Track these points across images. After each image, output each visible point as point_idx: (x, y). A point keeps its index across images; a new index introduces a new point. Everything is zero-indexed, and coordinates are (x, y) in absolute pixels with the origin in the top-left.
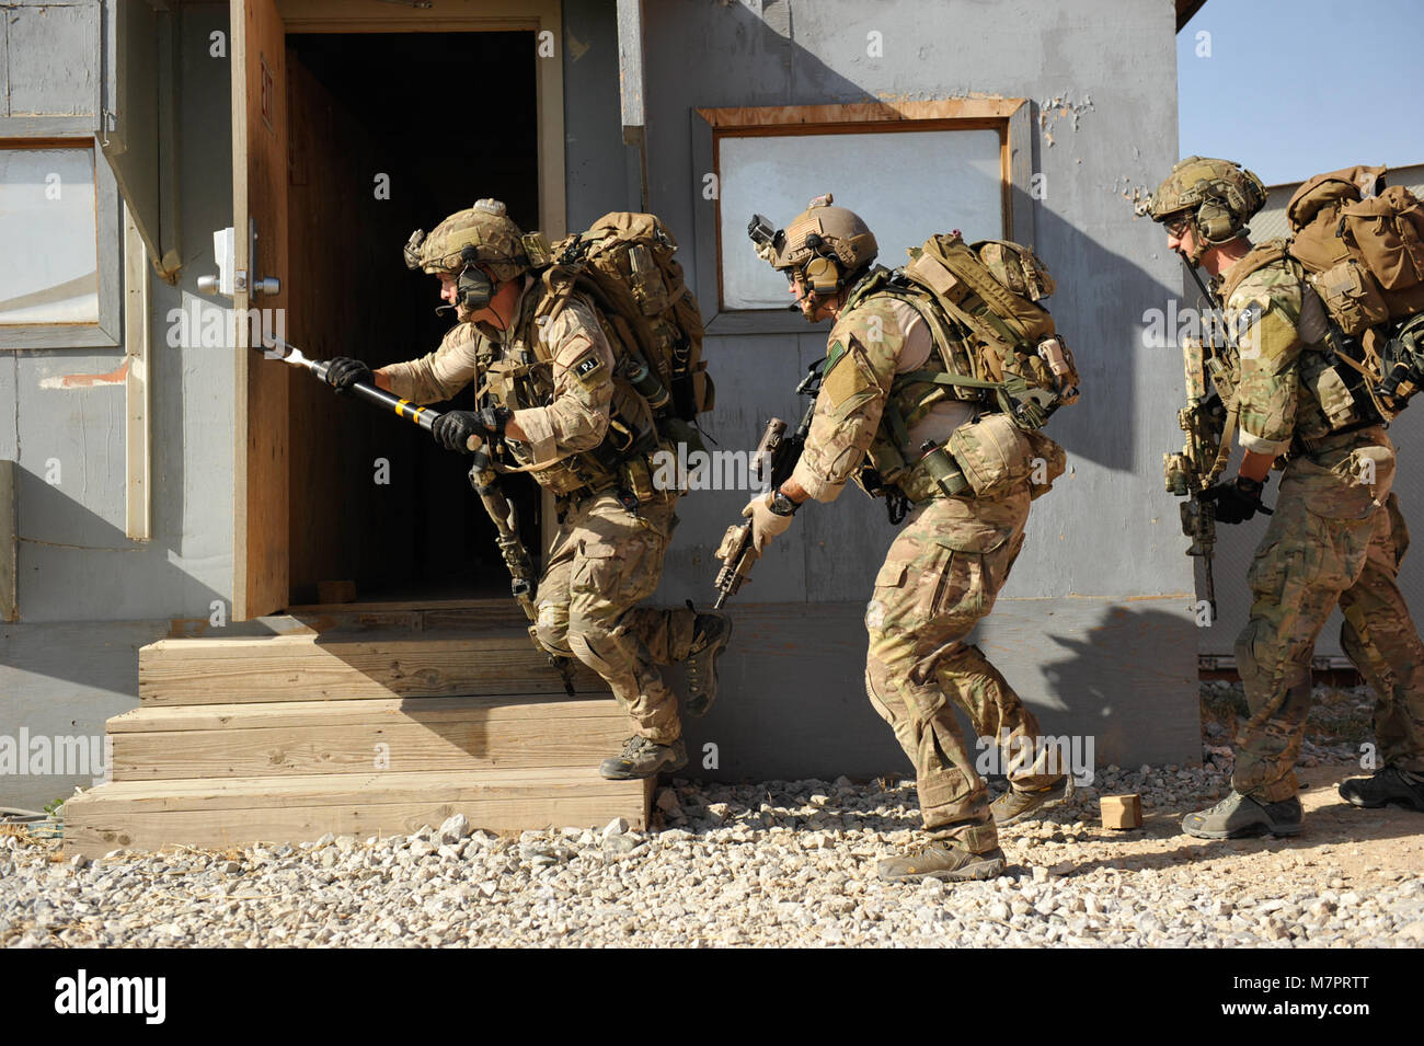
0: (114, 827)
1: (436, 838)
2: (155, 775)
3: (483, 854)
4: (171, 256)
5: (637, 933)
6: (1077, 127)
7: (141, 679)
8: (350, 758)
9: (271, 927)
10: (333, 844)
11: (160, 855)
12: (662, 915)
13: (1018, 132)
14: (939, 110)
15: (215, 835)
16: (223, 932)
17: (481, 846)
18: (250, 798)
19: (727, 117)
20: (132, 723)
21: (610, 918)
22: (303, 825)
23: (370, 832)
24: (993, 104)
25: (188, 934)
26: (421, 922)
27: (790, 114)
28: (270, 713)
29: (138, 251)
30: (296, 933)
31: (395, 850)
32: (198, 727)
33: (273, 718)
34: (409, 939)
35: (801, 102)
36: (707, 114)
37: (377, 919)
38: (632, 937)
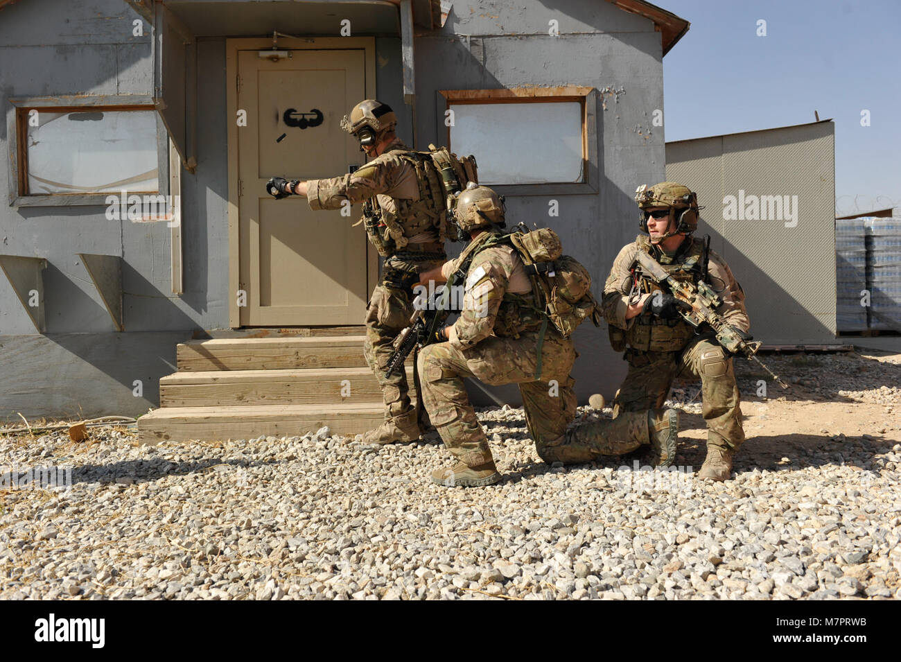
0: (162, 431)
1: (314, 438)
2: (183, 405)
3: (336, 447)
4: (191, 159)
5: (413, 493)
6: (618, 102)
7: (178, 359)
8: (275, 398)
9: (229, 488)
10: (265, 441)
11: (183, 444)
12: (425, 482)
13: (590, 104)
14: (553, 93)
15: (209, 435)
16: (204, 491)
17: (336, 442)
18: (225, 418)
19: (453, 95)
20: (172, 380)
21: (399, 484)
22: (251, 431)
23: (284, 435)
24: (578, 90)
25: (187, 492)
26: (304, 486)
27: (483, 93)
28: (237, 376)
29: (176, 159)
30: (241, 492)
31: (295, 443)
32: (203, 382)
33: (238, 378)
34: (297, 497)
35: (489, 88)
36: (444, 93)
37: (283, 484)
38: (411, 496)
